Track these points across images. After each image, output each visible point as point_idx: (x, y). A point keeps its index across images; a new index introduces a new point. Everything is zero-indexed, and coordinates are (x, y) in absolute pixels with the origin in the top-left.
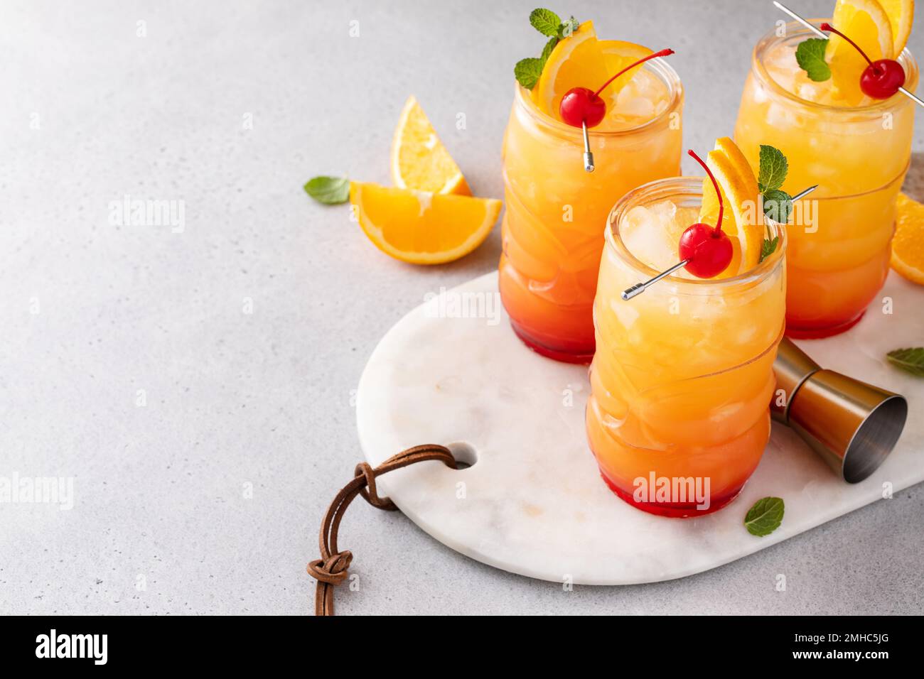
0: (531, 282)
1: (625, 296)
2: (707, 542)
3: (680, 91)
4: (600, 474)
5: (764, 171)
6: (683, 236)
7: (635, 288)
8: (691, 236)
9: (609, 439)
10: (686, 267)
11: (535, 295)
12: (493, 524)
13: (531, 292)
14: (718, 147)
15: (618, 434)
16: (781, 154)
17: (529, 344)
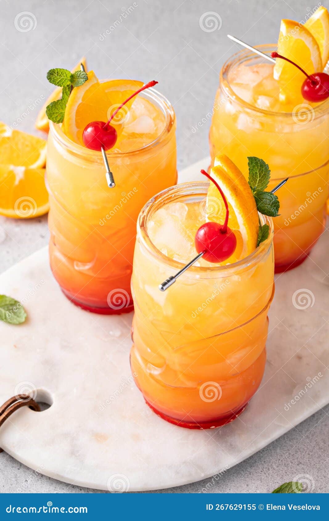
0: (75, 263)
1: (162, 288)
2: (231, 445)
3: (172, 113)
4: (144, 401)
5: (253, 176)
6: (197, 233)
7: (168, 281)
8: (205, 234)
9: (152, 381)
10: (203, 257)
11: (80, 273)
12: (73, 453)
13: (76, 271)
14: (218, 163)
15: (159, 378)
16: (264, 163)
17: (77, 303)
